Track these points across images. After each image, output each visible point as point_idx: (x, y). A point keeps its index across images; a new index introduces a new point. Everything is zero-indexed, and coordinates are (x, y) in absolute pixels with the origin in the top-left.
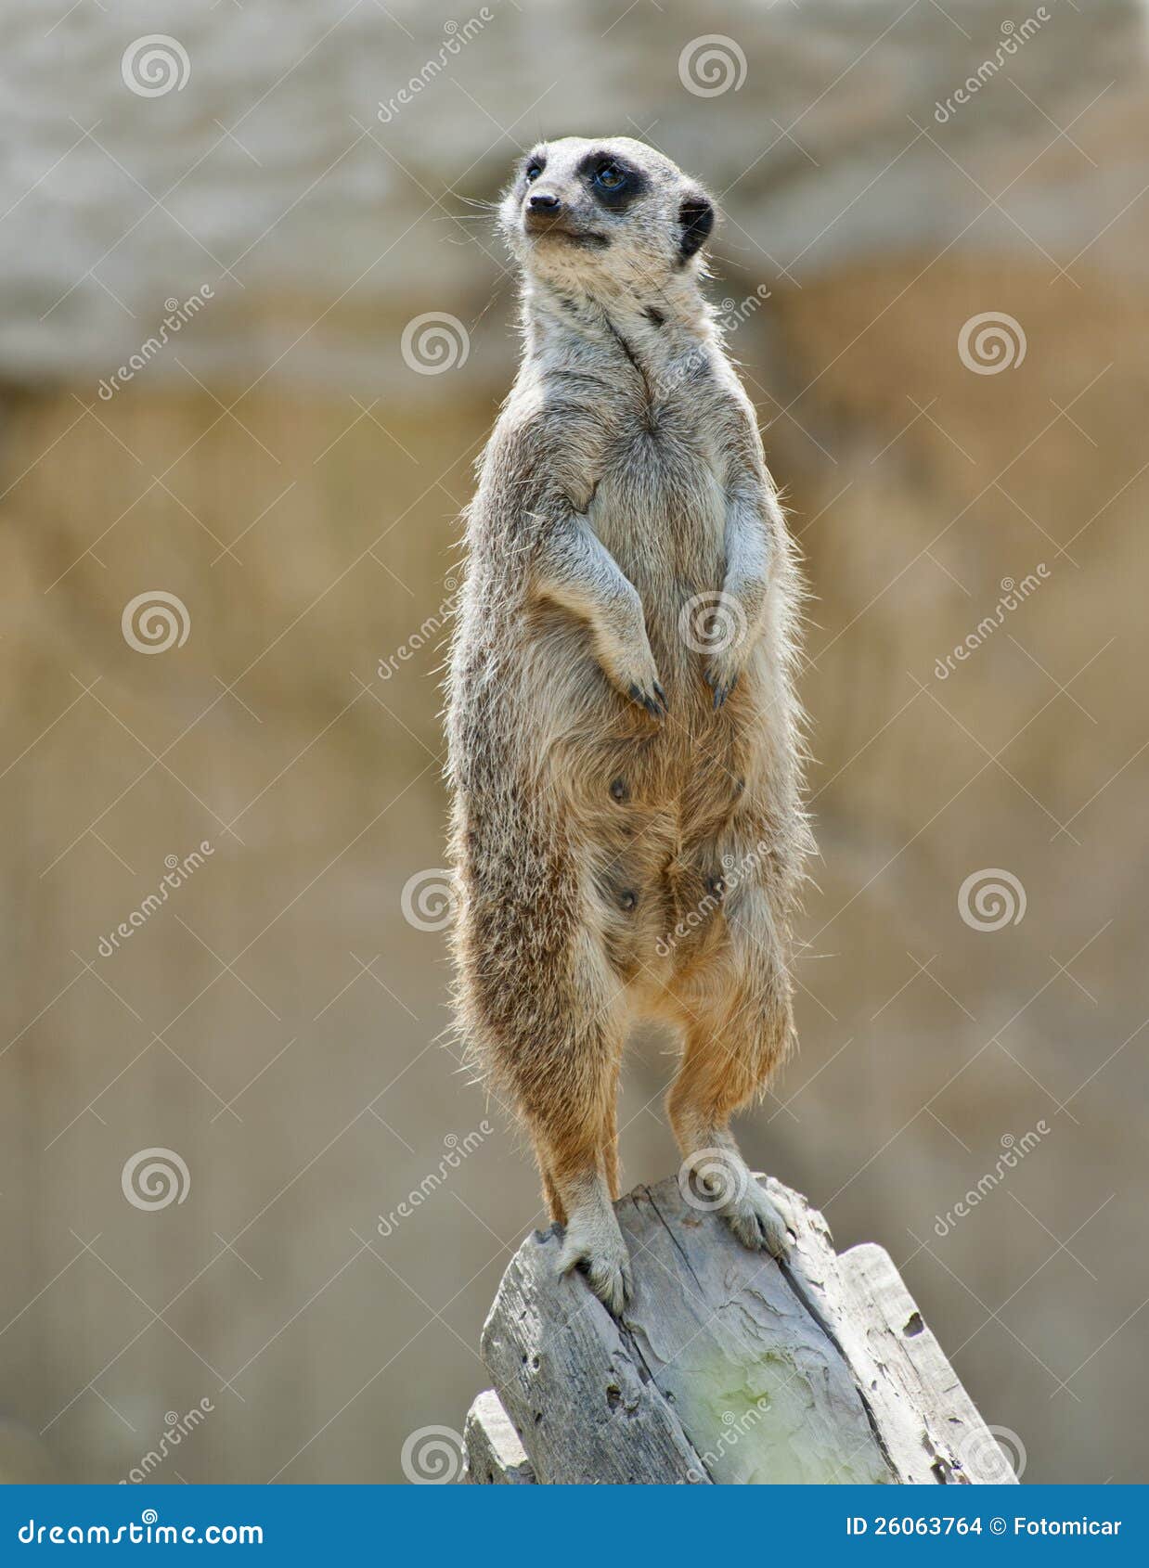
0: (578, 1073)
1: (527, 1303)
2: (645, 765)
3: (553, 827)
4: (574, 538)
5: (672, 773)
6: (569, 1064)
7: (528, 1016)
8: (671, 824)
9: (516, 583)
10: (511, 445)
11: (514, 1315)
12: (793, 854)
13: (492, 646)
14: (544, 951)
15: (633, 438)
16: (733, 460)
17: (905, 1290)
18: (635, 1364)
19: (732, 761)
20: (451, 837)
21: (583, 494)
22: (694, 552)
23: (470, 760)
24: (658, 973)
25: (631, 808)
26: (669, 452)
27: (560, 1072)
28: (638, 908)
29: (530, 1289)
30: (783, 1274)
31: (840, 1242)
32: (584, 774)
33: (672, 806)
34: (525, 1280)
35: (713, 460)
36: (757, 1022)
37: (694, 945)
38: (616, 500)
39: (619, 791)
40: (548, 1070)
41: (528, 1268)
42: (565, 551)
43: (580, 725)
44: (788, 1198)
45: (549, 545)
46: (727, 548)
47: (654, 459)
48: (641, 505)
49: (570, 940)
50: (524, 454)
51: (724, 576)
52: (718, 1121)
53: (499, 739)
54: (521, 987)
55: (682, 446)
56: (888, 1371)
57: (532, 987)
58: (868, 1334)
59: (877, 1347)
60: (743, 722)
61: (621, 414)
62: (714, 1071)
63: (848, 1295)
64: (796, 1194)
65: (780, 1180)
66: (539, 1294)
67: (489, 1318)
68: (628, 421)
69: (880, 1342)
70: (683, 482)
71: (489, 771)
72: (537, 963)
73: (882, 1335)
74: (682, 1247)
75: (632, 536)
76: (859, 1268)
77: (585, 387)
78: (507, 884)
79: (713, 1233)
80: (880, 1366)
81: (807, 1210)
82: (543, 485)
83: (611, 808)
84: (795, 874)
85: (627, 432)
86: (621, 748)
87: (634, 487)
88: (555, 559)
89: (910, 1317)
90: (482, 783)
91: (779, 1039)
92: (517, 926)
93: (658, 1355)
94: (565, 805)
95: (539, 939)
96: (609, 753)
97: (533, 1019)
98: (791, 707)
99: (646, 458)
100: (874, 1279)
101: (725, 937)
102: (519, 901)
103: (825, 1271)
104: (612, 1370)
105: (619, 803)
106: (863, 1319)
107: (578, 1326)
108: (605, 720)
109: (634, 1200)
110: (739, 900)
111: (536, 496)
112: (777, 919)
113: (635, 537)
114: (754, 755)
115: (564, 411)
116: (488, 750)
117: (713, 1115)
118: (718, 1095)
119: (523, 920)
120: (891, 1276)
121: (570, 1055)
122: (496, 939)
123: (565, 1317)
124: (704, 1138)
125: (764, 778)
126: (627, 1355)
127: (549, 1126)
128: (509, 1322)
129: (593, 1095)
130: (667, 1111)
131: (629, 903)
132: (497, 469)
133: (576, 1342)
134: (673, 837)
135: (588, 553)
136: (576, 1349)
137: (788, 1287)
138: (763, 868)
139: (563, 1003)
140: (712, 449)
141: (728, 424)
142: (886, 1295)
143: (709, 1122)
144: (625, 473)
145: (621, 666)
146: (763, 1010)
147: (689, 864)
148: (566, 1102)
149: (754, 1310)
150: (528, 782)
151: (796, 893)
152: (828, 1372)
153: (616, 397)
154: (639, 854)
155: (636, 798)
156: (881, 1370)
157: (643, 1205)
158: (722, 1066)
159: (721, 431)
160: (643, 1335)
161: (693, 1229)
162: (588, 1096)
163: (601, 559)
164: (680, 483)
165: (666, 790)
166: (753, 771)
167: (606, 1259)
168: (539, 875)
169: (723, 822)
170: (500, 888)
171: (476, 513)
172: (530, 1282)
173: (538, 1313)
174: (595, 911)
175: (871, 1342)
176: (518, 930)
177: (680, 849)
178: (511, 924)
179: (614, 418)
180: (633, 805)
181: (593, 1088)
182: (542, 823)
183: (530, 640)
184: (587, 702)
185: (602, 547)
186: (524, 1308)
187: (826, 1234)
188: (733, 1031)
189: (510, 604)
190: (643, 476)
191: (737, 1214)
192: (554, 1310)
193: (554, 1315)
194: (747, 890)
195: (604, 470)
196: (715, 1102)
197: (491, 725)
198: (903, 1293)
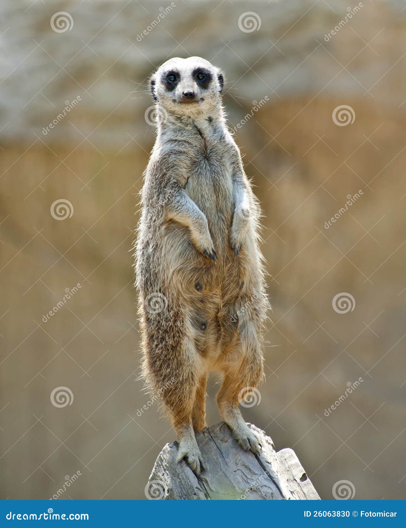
0: (184, 389)
1: (165, 470)
2: (208, 276)
3: (175, 301)
4: (182, 198)
5: (218, 279)
6: (181, 387)
7: (167, 369)
8: (218, 298)
9: (160, 215)
10: (157, 166)
11: (160, 474)
12: (262, 309)
13: (152, 239)
14: (172, 346)
15: (201, 161)
16: (235, 168)
17: (301, 465)
18: (204, 492)
19: (240, 274)
20: (139, 307)
21: (183, 182)
22: (223, 200)
23: (143, 280)
24: (215, 353)
25: (203, 293)
26: (213, 165)
27: (178, 389)
28: (207, 329)
29: (166, 465)
30: (257, 459)
31: (277, 448)
32: (185, 281)
33: (218, 291)
34: (164, 462)
35: (228, 168)
36: (250, 370)
37: (228, 342)
38: (195, 183)
39: (198, 287)
40: (174, 389)
41: (165, 457)
42: (178, 202)
43: (183, 264)
44: (258, 432)
45: (173, 200)
46: (234, 199)
47: (208, 167)
48: (204, 184)
49: (181, 342)
50: (161, 169)
51: (235, 208)
52: (234, 405)
53: (154, 271)
54: (165, 359)
55: (218, 163)
56: (294, 494)
57: (169, 359)
58: (287, 481)
59: (290, 485)
60: (243, 261)
61: (196, 153)
62: (234, 387)
63: (280, 467)
64: (261, 430)
65: (256, 426)
66: (169, 467)
67: (151, 476)
68: (198, 155)
69: (292, 484)
70: (219, 175)
71: (150, 283)
72: (170, 350)
73: (292, 481)
74: (221, 450)
75: (201, 196)
76: (284, 457)
77: (183, 144)
78: (158, 322)
79: (232, 445)
80: (292, 492)
81: (265, 436)
82: (169, 180)
83: (196, 293)
84: (263, 316)
85: (198, 159)
86: (198, 271)
87: (202, 178)
88: (175, 205)
89: (302, 474)
90: (148, 287)
91: (258, 377)
92: (163, 337)
93: (212, 489)
94: (179, 293)
95: (171, 342)
96: (194, 273)
97: (169, 370)
98: (259, 255)
99: (205, 167)
100: (289, 461)
101: (239, 340)
102: (163, 328)
103: (272, 458)
104: (195, 494)
105: (198, 291)
106: (285, 475)
107: (183, 478)
108: (192, 261)
109: (203, 433)
110: (244, 325)
111: (167, 184)
112: (258, 333)
113: (202, 196)
114: (247, 273)
115: (175, 153)
116: (150, 275)
117: (233, 403)
118: (235, 395)
119: (164, 335)
120: (295, 460)
121: (182, 383)
122: (155, 343)
123: (178, 475)
124: (229, 411)
125: (250, 281)
126: (201, 489)
127: (174, 409)
128: (158, 477)
129: (190, 397)
130: (216, 401)
131: (204, 327)
132: (152, 175)
133: (182, 484)
134: (219, 303)
135: (187, 202)
136: (182, 487)
137: (258, 464)
138: (252, 314)
139: (180, 364)
140: (228, 164)
141: (233, 155)
142: (294, 467)
143: (231, 405)
144: (198, 174)
145: (201, 242)
146: (252, 366)
147: (225, 313)
148: (180, 400)
149: (246, 472)
150: (165, 286)
151: (264, 323)
152: (273, 495)
153: (194, 148)
154: (206, 309)
155: (204, 289)
156: (292, 494)
157: (206, 434)
158: (237, 386)
159: (231, 158)
160: (206, 481)
161: (224, 443)
162: (188, 398)
163: (192, 205)
164: (217, 176)
165: (215, 286)
166: (247, 279)
167: (194, 456)
168: (170, 318)
169: (237, 297)
170: (156, 324)
171: (144, 192)
172: (166, 463)
173: (169, 474)
174: (191, 331)
175: (288, 484)
176: (163, 339)
177: (222, 307)
178: (160, 337)
179: (193, 155)
180: (203, 292)
181: (190, 395)
182: (170, 300)
183: (166, 235)
184: (185, 255)
185: (191, 200)
186: (164, 472)
187: (272, 445)
188: (241, 373)
189: (158, 223)
190: (204, 173)
191: (241, 438)
192: (174, 473)
193: (175, 475)
194: (247, 322)
195: (191, 173)
196: (234, 398)
197: (151, 267)
198: (300, 466)
